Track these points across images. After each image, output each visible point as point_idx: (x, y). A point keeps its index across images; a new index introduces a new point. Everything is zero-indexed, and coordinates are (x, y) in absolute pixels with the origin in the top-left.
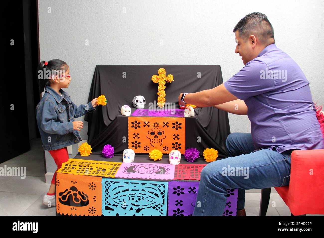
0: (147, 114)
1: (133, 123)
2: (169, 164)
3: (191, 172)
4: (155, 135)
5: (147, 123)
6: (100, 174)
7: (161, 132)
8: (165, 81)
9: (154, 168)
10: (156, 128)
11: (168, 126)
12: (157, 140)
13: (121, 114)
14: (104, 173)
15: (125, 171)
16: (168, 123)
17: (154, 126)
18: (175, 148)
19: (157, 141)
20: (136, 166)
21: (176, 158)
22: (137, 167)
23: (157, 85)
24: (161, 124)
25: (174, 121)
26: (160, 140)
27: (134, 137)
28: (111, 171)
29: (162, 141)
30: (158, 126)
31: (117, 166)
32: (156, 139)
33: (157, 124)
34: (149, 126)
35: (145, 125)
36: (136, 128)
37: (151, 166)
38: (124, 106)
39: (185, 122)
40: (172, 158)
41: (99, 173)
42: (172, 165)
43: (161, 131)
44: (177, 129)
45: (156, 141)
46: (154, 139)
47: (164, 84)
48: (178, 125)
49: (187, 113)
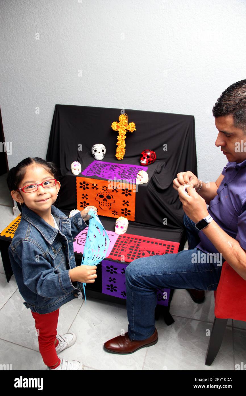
1: (81, 183)
2: (113, 233)
3: (130, 249)
4: (104, 198)
5: (95, 185)
7: (111, 196)
10: (105, 192)
11: (117, 192)
12: (106, 203)
17: (103, 189)
18: (124, 215)
21: (121, 227)
26: (109, 203)
27: (83, 198)
29: (111, 205)
30: (107, 190)
32: (105, 202)
33: (105, 188)
35: (94, 187)
38: (74, 162)
40: (118, 227)
42: (117, 234)
46: (103, 202)
47: (124, 134)
48: (128, 192)
49: (139, 179)
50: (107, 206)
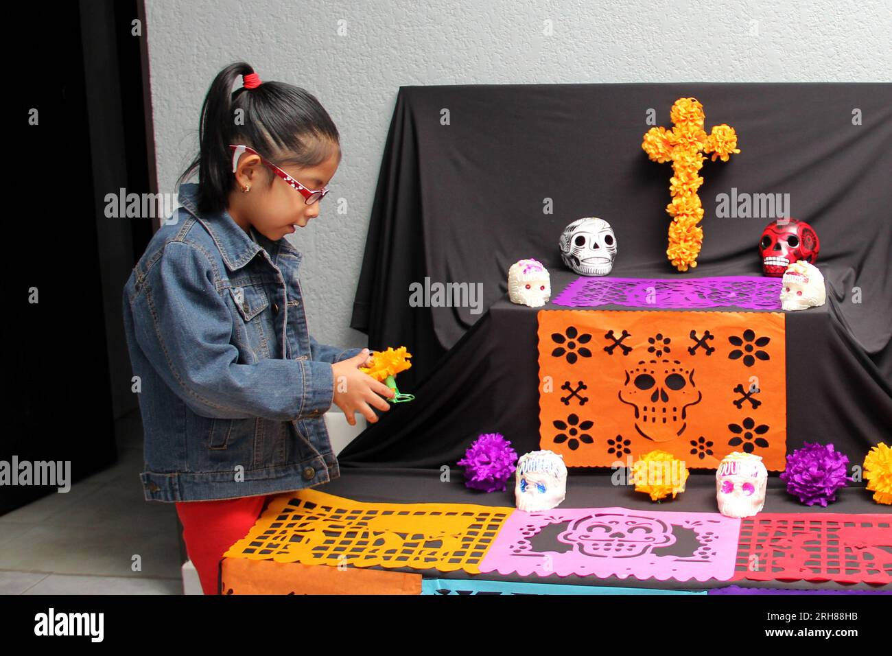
0: (624, 299)
1: (557, 338)
2: (714, 516)
3: (808, 549)
4: (653, 390)
5: (618, 336)
6: (417, 559)
7: (683, 374)
8: (701, 155)
9: (649, 531)
10: (659, 360)
11: (710, 351)
12: (664, 410)
13: (507, 298)
14: (433, 553)
15: (525, 548)
16: (712, 338)
17: (651, 350)
18: (741, 446)
19: (664, 415)
20: (570, 521)
21: (747, 486)
22: (575, 528)
23: (667, 170)
24: (681, 341)
25: (739, 328)
26: (675, 409)
27: (563, 400)
28: (466, 546)
29: (684, 416)
30: (667, 350)
31: (488, 521)
32: (660, 404)
33: (662, 342)
34: (627, 350)
35: (613, 347)
36: (572, 359)
37: (639, 521)
38: (521, 262)
39: (784, 331)
40: (730, 487)
41: (415, 554)
42: (729, 517)
43: (681, 370)
44: (749, 361)
45: (659, 416)
46: (650, 405)
47: (694, 168)
48: (755, 346)
49: (793, 291)
50: (670, 420)
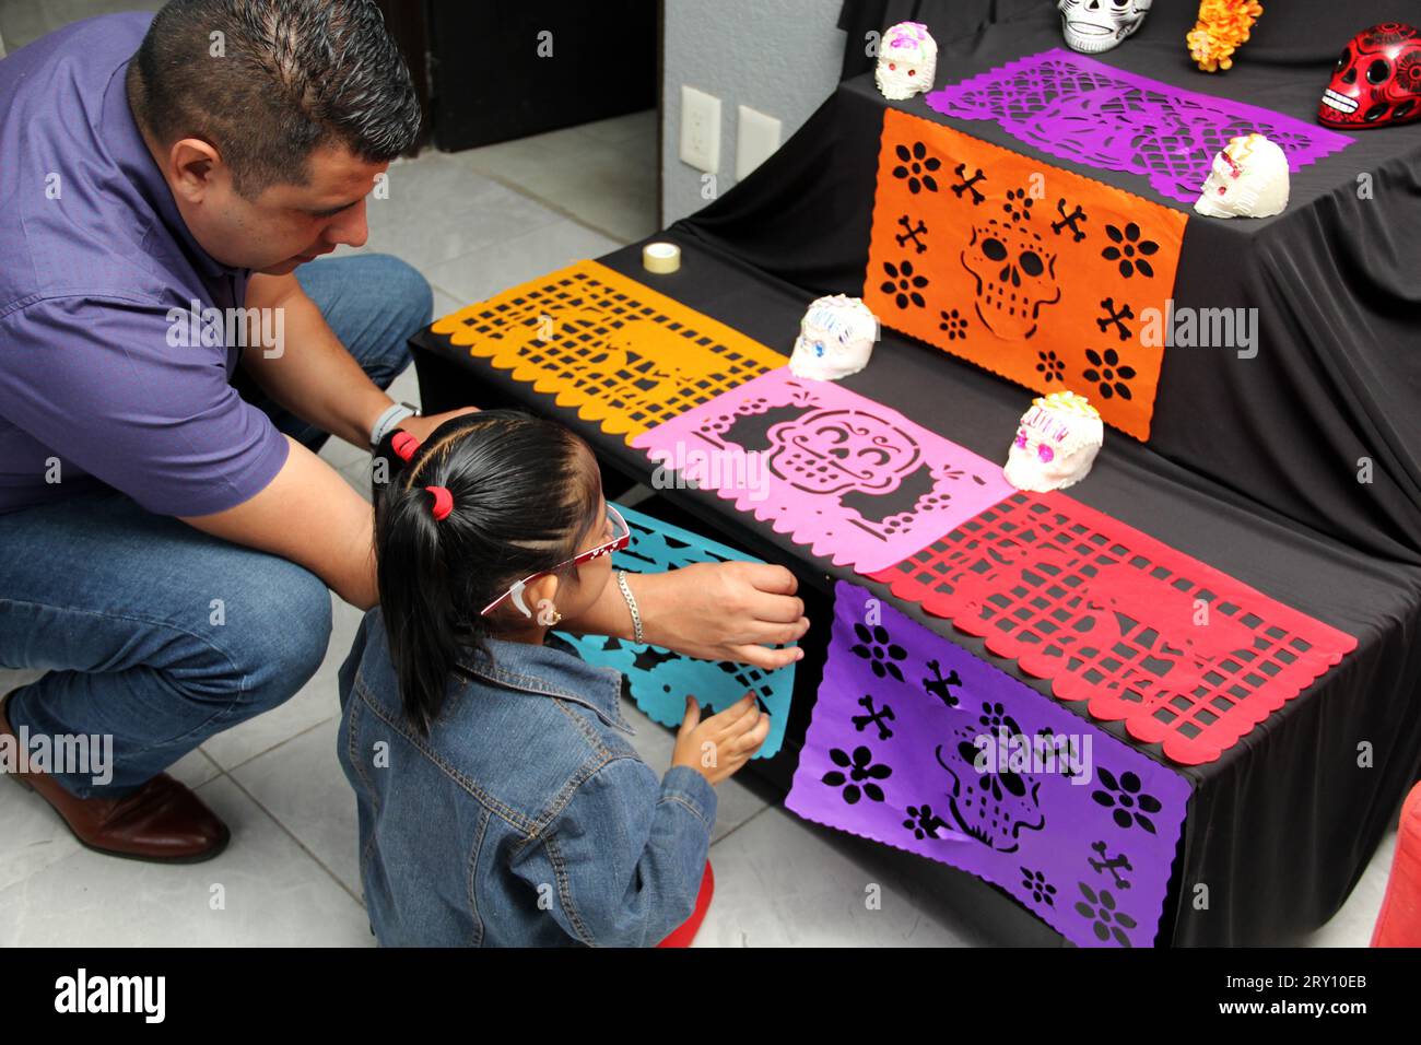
1: (902, 152)
2: (993, 467)
4: (1003, 264)
5: (970, 174)
7: (1042, 256)
9: (884, 461)
10: (1016, 226)
11: (1079, 236)
12: (1013, 297)
14: (630, 396)
15: (717, 428)
16: (1084, 218)
17: (1008, 208)
18: (1098, 384)
19: (1013, 304)
20: (817, 409)
22: (806, 422)
24: (1046, 209)
25: (1123, 218)
26: (1026, 301)
27: (899, 238)
28: (672, 401)
29: (1035, 315)
30: (1027, 216)
31: (741, 375)
32: (1008, 286)
33: (1022, 202)
35: (962, 188)
36: (915, 187)
37: (895, 441)
39: (1181, 243)
40: (1023, 442)
41: (612, 390)
43: (1041, 250)
44: (1126, 270)
45: (1006, 300)
46: (998, 284)
48: (1137, 252)
49: (1218, 185)
50: (1018, 313)
